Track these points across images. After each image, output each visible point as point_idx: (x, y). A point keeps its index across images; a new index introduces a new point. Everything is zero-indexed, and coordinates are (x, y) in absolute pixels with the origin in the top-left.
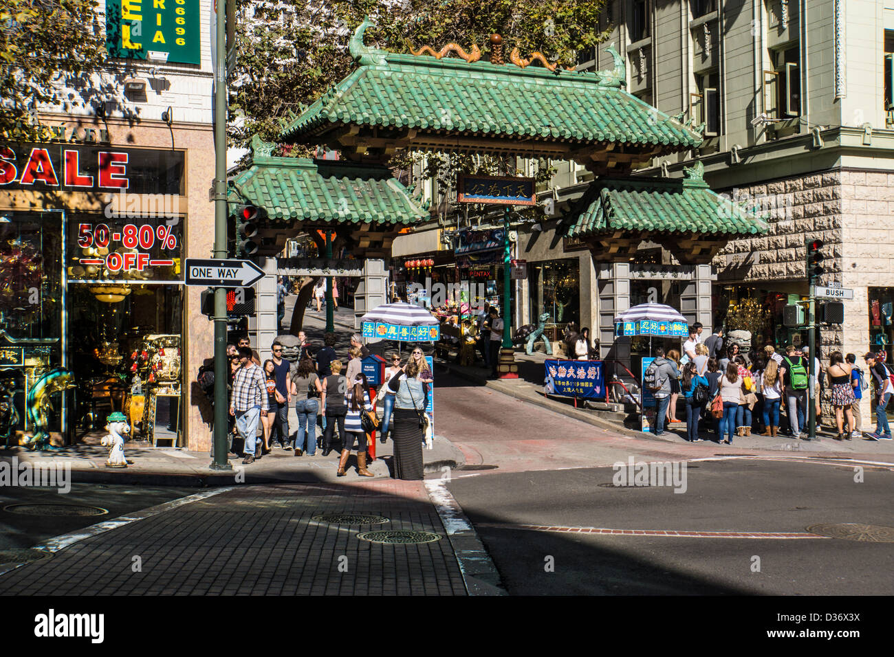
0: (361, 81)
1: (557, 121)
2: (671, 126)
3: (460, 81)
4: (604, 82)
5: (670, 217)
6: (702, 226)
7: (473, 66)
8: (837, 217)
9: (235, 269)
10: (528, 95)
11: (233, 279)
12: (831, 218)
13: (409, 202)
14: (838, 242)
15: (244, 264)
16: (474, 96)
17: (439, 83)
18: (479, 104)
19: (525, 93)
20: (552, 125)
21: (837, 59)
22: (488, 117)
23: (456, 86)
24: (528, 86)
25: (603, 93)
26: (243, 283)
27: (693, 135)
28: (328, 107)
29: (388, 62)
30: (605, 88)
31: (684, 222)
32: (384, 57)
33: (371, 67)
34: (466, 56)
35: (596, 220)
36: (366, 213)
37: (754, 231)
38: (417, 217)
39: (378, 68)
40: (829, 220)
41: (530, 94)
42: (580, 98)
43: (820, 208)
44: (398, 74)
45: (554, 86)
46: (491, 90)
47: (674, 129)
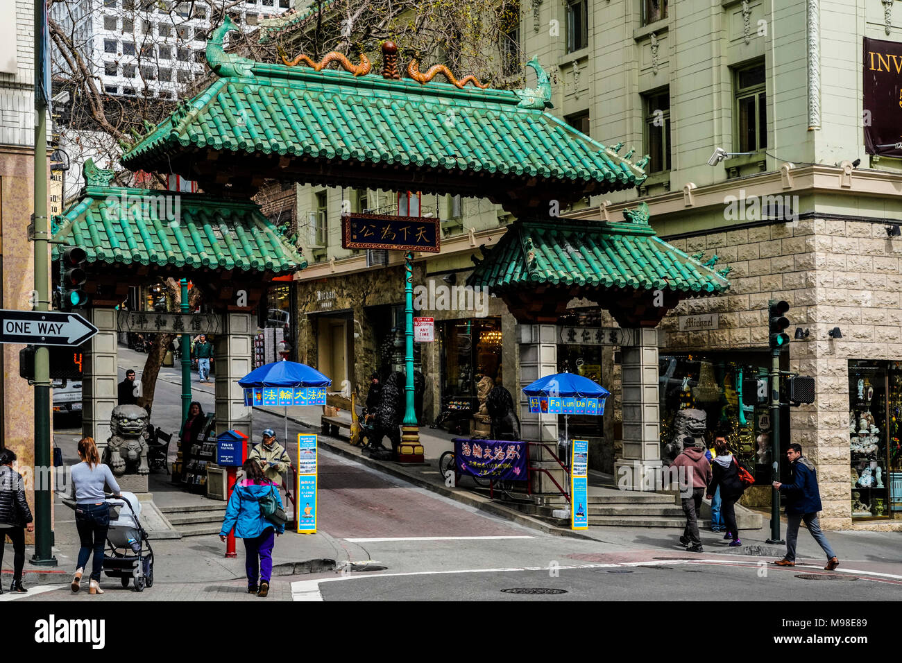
0: (222, 96)
1: (465, 150)
2: (607, 158)
3: (345, 98)
4: (525, 102)
5: (605, 269)
6: (645, 281)
7: (360, 80)
8: (810, 274)
9: (59, 324)
10: (429, 117)
11: (57, 335)
12: (803, 274)
13: (281, 245)
14: (812, 304)
15: (70, 318)
16: (363, 118)
17: (319, 100)
18: (368, 126)
19: (426, 114)
20: (458, 154)
21: (809, 82)
22: (379, 143)
23: (340, 104)
24: (429, 107)
25: (523, 116)
26: (69, 341)
27: (633, 171)
28: (179, 128)
29: (256, 73)
30: (526, 111)
31: (623, 276)
32: (249, 67)
33: (233, 79)
34: (353, 68)
35: (514, 272)
36: (227, 258)
37: (710, 288)
38: (291, 264)
39: (242, 81)
40: (801, 277)
41: (432, 116)
42: (494, 121)
43: (790, 263)
44: (267, 88)
45: (462, 107)
46: (384, 110)
47: (611, 162)
